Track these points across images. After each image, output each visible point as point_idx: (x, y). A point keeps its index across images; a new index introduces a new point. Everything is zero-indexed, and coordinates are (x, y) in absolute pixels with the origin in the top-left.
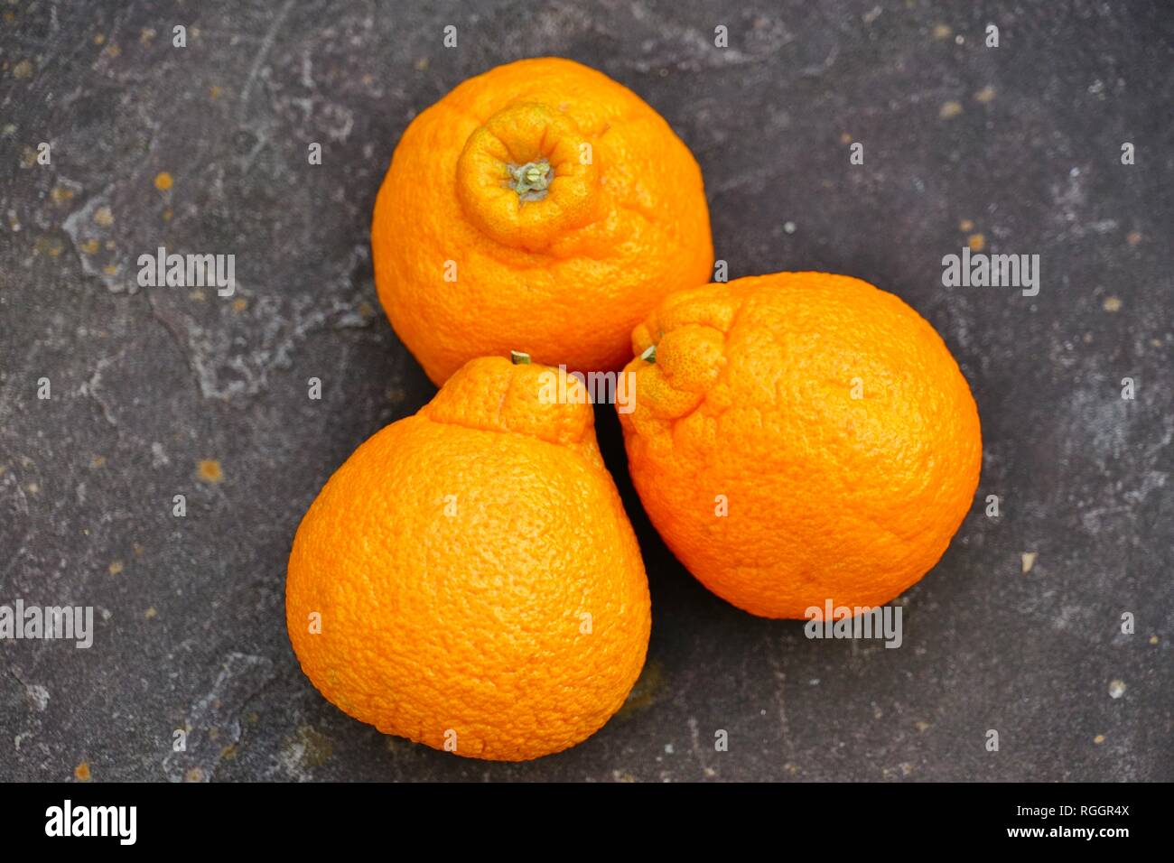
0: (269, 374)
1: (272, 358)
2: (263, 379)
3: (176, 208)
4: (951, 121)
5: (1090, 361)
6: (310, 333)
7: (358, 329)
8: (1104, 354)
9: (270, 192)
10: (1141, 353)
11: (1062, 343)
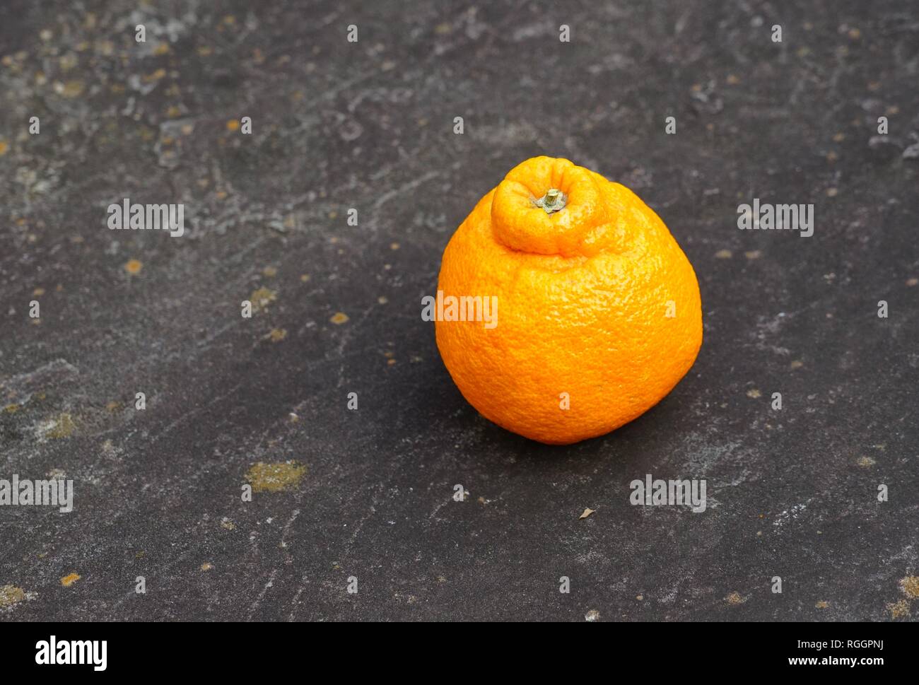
0: (208, 233)
1: (216, 225)
2: (202, 234)
3: (229, 140)
4: (720, 260)
5: (715, 419)
6: (248, 222)
7: (277, 231)
8: (728, 418)
9: (287, 151)
10: (754, 427)
11: (703, 401)
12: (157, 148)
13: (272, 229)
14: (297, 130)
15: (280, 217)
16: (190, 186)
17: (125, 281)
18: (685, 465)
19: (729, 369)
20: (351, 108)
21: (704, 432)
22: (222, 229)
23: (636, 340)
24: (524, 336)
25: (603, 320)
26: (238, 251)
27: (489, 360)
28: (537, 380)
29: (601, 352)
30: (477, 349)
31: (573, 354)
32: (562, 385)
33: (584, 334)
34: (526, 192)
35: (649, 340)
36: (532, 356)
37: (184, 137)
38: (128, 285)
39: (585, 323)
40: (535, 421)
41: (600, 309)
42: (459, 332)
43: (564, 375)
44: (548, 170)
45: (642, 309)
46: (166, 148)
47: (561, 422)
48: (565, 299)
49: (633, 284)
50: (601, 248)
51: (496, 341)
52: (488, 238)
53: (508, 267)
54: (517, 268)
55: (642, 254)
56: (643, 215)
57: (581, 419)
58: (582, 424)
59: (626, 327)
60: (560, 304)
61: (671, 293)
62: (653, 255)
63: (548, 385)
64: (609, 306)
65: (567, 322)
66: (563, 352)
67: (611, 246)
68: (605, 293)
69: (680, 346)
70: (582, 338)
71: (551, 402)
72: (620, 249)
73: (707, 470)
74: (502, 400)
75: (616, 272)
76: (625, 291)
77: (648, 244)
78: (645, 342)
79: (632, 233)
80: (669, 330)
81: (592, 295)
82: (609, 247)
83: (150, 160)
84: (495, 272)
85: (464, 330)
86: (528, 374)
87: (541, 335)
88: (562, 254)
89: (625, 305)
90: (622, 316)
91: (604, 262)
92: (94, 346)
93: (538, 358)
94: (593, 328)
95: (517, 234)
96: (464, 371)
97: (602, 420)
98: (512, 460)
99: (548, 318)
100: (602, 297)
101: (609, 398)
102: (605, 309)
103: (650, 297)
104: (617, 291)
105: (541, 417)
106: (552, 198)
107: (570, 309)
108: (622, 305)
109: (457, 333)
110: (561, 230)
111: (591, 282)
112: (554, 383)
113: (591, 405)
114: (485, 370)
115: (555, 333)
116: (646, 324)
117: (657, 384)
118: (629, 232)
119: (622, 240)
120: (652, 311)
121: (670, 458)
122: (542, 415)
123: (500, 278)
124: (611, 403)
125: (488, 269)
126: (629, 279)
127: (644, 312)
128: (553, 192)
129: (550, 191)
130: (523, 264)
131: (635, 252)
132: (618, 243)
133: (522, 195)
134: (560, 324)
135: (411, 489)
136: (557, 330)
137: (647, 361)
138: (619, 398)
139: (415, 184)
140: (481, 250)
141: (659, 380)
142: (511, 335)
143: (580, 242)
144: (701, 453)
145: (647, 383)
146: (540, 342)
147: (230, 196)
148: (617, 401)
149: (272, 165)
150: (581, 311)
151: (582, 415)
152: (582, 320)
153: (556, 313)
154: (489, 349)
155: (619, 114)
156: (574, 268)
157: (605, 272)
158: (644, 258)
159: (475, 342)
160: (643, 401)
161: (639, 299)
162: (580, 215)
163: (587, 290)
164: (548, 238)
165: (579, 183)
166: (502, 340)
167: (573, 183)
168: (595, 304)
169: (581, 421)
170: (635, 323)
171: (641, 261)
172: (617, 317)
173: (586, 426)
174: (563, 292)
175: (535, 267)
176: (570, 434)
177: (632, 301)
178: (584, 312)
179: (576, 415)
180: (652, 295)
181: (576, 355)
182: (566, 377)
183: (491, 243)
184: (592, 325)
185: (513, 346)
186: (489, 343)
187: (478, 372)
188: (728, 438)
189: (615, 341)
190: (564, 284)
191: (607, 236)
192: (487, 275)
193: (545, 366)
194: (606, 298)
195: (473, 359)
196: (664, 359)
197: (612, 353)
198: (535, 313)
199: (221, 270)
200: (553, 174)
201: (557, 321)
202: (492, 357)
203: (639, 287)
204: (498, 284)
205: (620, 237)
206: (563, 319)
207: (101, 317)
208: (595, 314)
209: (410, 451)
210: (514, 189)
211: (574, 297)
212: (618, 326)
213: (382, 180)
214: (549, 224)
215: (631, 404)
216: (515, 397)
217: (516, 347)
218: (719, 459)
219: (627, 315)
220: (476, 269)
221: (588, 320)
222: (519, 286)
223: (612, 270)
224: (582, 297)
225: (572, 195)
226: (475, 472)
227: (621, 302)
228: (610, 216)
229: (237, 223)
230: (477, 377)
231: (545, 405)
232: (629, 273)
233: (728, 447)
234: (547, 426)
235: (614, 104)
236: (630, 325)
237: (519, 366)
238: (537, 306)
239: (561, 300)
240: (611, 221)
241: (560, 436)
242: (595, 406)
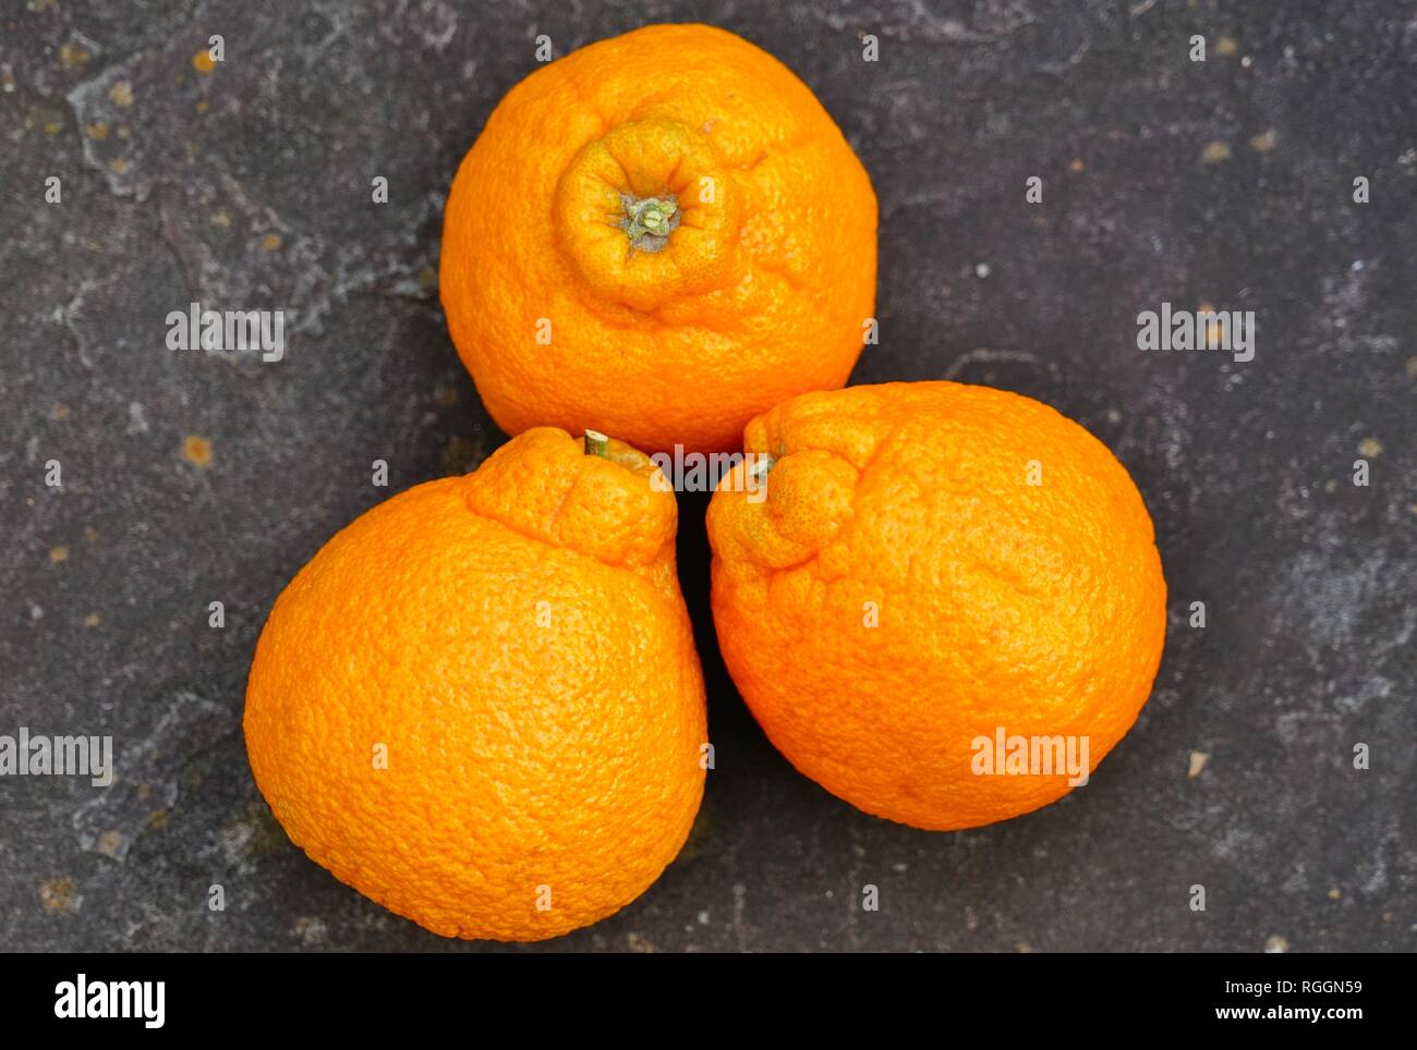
0: (293, 340)
1: (300, 318)
4: (1214, 167)
12: (90, 156)
13: (403, 298)
14: (330, 39)
17: (199, 487)
19: (1311, 408)
21: (1318, 551)
26: (367, 366)
37: (126, 115)
38: (207, 495)
46: (106, 150)
73: (1352, 626)
83: (89, 184)
121: (1285, 617)
144: (1328, 593)
149: (325, 140)
188: (1360, 551)
199: (358, 418)
218: (1362, 598)
229: (334, 302)
233: (1367, 570)
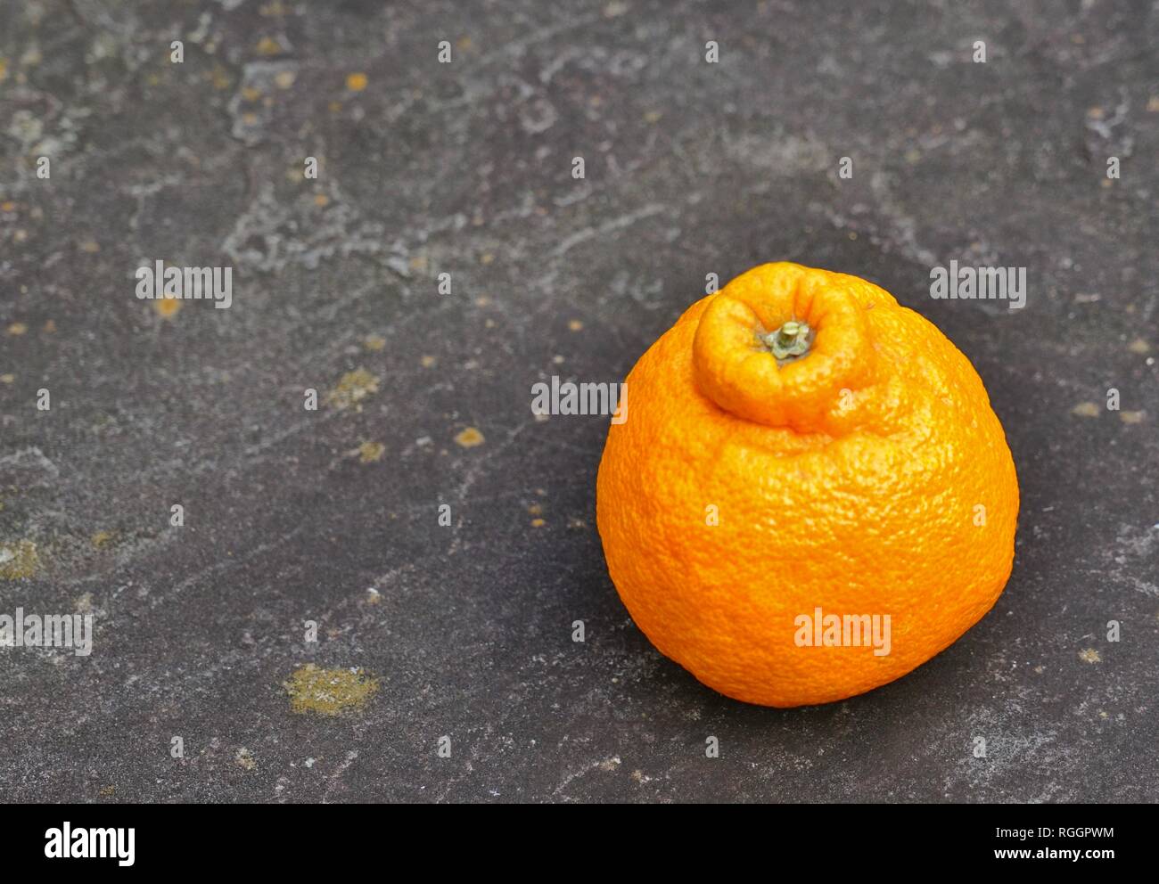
0: (289, 265)
1: (304, 252)
2: (280, 264)
3: (347, 106)
5: (1021, 691)
6: (354, 253)
7: (398, 274)
8: (1042, 692)
9: (434, 137)
10: (1079, 713)
11: (1009, 658)
12: (233, 106)
13: (390, 269)
14: (456, 102)
15: (405, 252)
16: (274, 179)
17: (151, 328)
18: (961, 762)
20: (545, 76)
21: (1000, 710)
22: (312, 259)
23: (894, 574)
24: (719, 549)
25: (846, 540)
26: (331, 301)
27: (662, 575)
28: (734, 618)
29: (836, 588)
30: (647, 555)
31: (793, 587)
32: (771, 630)
33: (812, 557)
34: (751, 319)
35: (917, 575)
36: (729, 582)
37: (278, 93)
38: (154, 335)
39: (816, 542)
40: (726, 674)
41: (843, 522)
42: (625, 521)
43: (776, 615)
44: (790, 286)
45: (911, 525)
46: (247, 107)
47: (766, 681)
48: (788, 501)
49: (900, 486)
50: (857, 425)
51: (677, 548)
52: (685, 382)
53: (708, 436)
54: (722, 441)
55: (922, 439)
56: (935, 371)
57: (798, 680)
58: (801, 688)
59: (880, 552)
60: (779, 507)
61: (961, 504)
62: (940, 442)
63: (748, 627)
64: (858, 518)
65: (788, 536)
66: (776, 582)
67: (872, 422)
68: (853, 497)
69: (970, 583)
70: (809, 563)
71: (753, 653)
72: (886, 429)
73: (995, 776)
74: (680, 636)
75: (876, 467)
76: (886, 498)
77: (933, 423)
78: (908, 577)
79: (911, 404)
80: (953, 560)
81: (831, 499)
82: (871, 424)
83: (220, 124)
84: (686, 439)
85: (633, 521)
86: (720, 607)
87: (745, 552)
88: (794, 428)
89: (883, 519)
90: (876, 536)
91: (857, 448)
92: (87, 432)
93: (736, 585)
94: (827, 551)
95: (726, 390)
96: (627, 580)
97: (832, 685)
98: (696, 715)
99: (758, 527)
100: (847, 503)
101: (844, 655)
102: (850, 523)
103: (926, 508)
104: (872, 497)
105: (736, 671)
106: (788, 337)
107: (794, 517)
108: (878, 518)
109: (622, 523)
110: (794, 393)
111: (833, 478)
112: (759, 625)
113: (815, 663)
114: (657, 588)
115: (766, 551)
116: (914, 549)
117: (925, 638)
118: (906, 402)
119: (893, 414)
120: (928, 530)
121: (940, 746)
122: (738, 668)
123: (693, 452)
124: (846, 660)
125: (678, 432)
126: (895, 479)
127: (913, 532)
128: (790, 328)
129: (788, 325)
130: (729, 435)
131: (911, 435)
132: (886, 418)
133: (744, 323)
134: (775, 538)
135: (534, 741)
136: (771, 547)
137: (912, 606)
138: (862, 656)
139: (624, 221)
140: (672, 399)
141: (931, 633)
142: (699, 544)
143: (823, 413)
145: (908, 637)
146: (742, 561)
147: (333, 204)
148: (859, 660)
149: (408, 159)
150: (810, 522)
151: (801, 675)
152: (812, 536)
153: (772, 522)
154: (666, 559)
155: (965, 142)
156: (809, 451)
157: (857, 465)
158: (924, 446)
159: (646, 543)
160: (902, 661)
161: (907, 511)
162: (827, 372)
163: (824, 491)
164: (772, 402)
165: (835, 317)
166: (685, 549)
167: (826, 314)
168: (835, 514)
169: (798, 684)
170: (897, 548)
171: (920, 450)
172: (867, 536)
173: (806, 690)
174: (787, 490)
175: (749, 443)
176: (781, 699)
177: (895, 513)
178: (816, 525)
179: (791, 674)
180: (930, 505)
181: (797, 586)
182: (777, 619)
183: (687, 392)
184: (826, 546)
185: (700, 562)
186: (666, 549)
187: (647, 588)
188: (1036, 724)
189: (861, 572)
190: (789, 477)
191: (869, 407)
192: (675, 442)
193: (746, 598)
194: (853, 505)
195: (640, 567)
196: (939, 603)
197: (855, 590)
198: (739, 517)
199: (300, 329)
200: (797, 294)
201: (770, 534)
202: (669, 572)
203: (910, 492)
204: (689, 460)
205: (889, 410)
206: (782, 532)
207: (106, 384)
208: (832, 529)
209: (541, 678)
210: (733, 313)
211: (803, 500)
212: (868, 551)
213: (573, 208)
214: (776, 381)
215: (881, 665)
216: (698, 636)
217: (705, 565)
218: (1016, 759)
219: (884, 535)
220: (660, 430)
221: (821, 537)
222: (719, 471)
223: (870, 462)
224: (815, 501)
225: (821, 336)
226: (636, 728)
227: (876, 514)
228: (878, 375)
229: (338, 253)
230: (645, 594)
231: (743, 655)
232: (896, 468)
233: (1033, 741)
234: (745, 683)
235: (960, 124)
236: (887, 552)
237: (706, 594)
238: (743, 506)
239: (782, 501)
240: (877, 382)
241: (766, 699)
242: (821, 665)
